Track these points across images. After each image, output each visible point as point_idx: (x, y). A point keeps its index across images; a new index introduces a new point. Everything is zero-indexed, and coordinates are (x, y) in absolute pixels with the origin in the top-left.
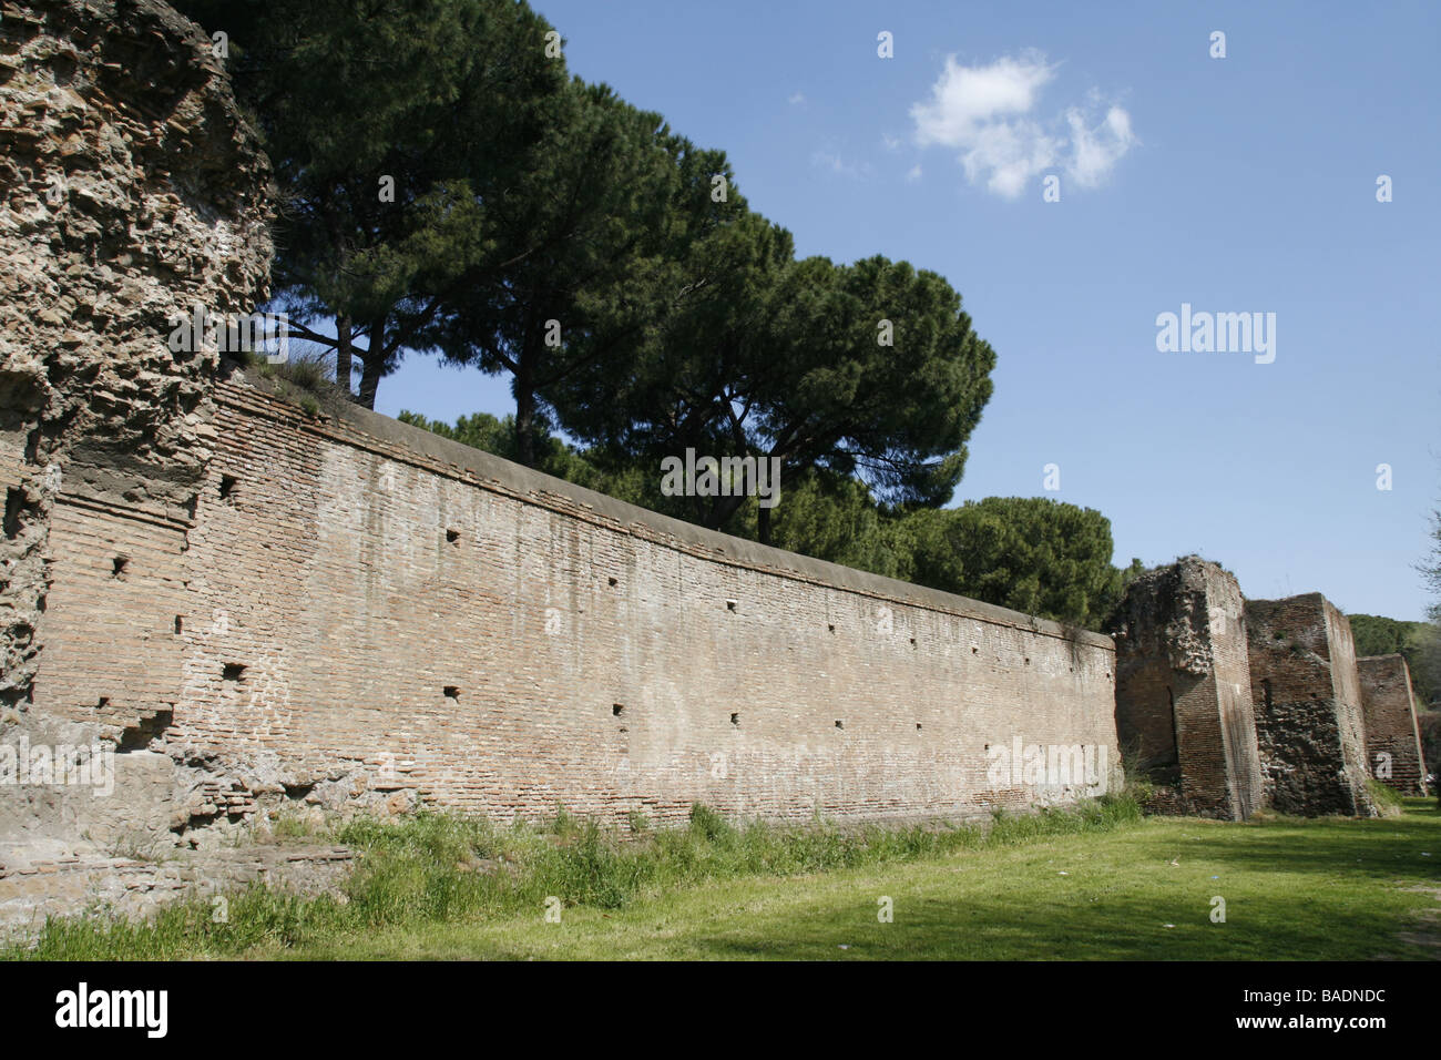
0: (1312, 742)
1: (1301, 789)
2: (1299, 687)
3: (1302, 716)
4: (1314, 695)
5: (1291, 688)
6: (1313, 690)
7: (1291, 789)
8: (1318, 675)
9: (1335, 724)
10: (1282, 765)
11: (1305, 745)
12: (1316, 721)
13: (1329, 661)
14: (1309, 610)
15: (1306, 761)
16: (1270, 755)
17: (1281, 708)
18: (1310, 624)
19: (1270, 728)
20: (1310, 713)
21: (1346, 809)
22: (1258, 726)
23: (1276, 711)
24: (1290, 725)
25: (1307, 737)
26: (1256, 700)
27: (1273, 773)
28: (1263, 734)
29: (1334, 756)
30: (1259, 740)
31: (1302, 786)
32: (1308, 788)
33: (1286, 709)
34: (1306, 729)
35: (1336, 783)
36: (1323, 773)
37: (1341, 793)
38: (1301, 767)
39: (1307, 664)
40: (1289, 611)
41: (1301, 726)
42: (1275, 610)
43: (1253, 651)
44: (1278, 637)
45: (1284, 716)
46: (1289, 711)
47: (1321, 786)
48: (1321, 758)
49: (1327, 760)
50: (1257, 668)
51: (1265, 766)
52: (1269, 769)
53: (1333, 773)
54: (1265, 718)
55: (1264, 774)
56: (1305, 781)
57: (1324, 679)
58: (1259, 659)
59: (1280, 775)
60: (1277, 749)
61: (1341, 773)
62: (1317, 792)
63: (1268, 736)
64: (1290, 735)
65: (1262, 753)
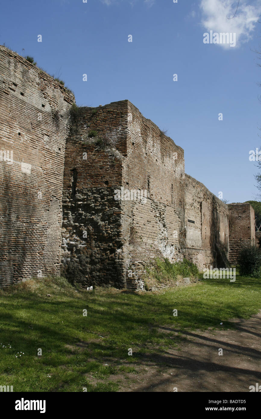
0: (101, 223)
1: (87, 263)
2: (97, 176)
3: (96, 201)
4: (107, 183)
5: (92, 177)
6: (107, 178)
7: (80, 262)
8: (112, 166)
9: (119, 208)
10: (77, 241)
11: (95, 224)
12: (105, 205)
13: (126, 156)
14: (118, 114)
15: (94, 239)
16: (70, 232)
17: (83, 194)
18: (117, 125)
19: (73, 209)
20: (102, 198)
21: (118, 283)
22: (64, 207)
23: (79, 196)
24: (87, 208)
25: (97, 218)
26: (66, 186)
27: (70, 248)
28: (67, 214)
29: (114, 235)
30: (64, 219)
31: (88, 260)
32: (92, 263)
33: (86, 194)
34: (97, 211)
35: (113, 259)
36: (105, 250)
37: (115, 268)
38: (90, 244)
39: (106, 157)
40: (102, 116)
41: (94, 209)
42: (94, 114)
43: (70, 145)
44: (91, 136)
45: (83, 200)
46: (88, 195)
47: (102, 261)
48: (105, 237)
49: (110, 239)
50: (70, 160)
51: (65, 241)
52: (68, 244)
53: (113, 251)
54: (70, 201)
55: (63, 248)
56: (91, 255)
57: (116, 169)
58: (72, 152)
59: (75, 249)
60: (75, 227)
61: (119, 251)
62: (98, 266)
63: (70, 216)
64: (85, 216)
65: (65, 230)
